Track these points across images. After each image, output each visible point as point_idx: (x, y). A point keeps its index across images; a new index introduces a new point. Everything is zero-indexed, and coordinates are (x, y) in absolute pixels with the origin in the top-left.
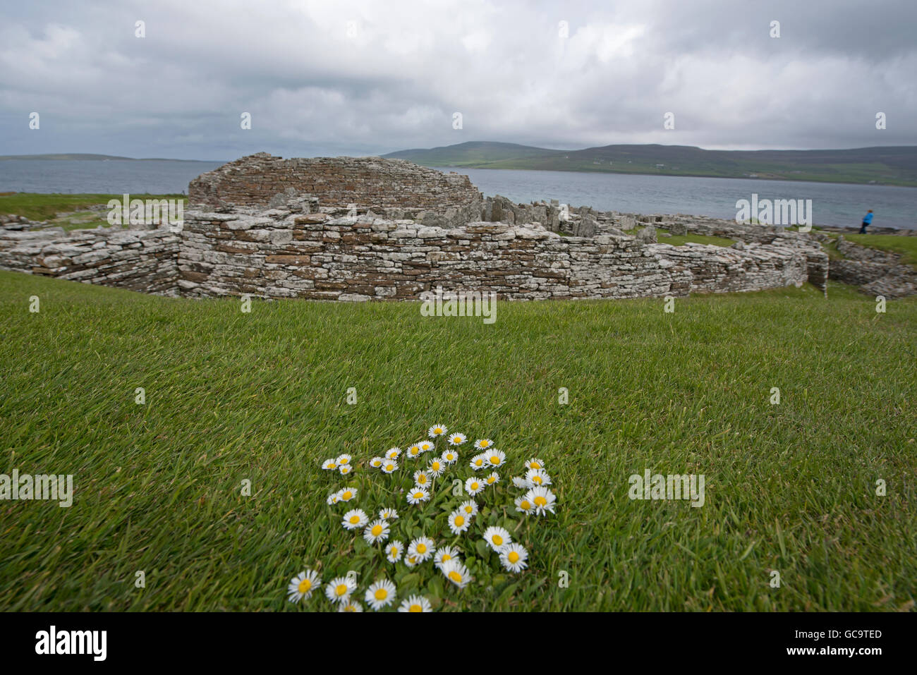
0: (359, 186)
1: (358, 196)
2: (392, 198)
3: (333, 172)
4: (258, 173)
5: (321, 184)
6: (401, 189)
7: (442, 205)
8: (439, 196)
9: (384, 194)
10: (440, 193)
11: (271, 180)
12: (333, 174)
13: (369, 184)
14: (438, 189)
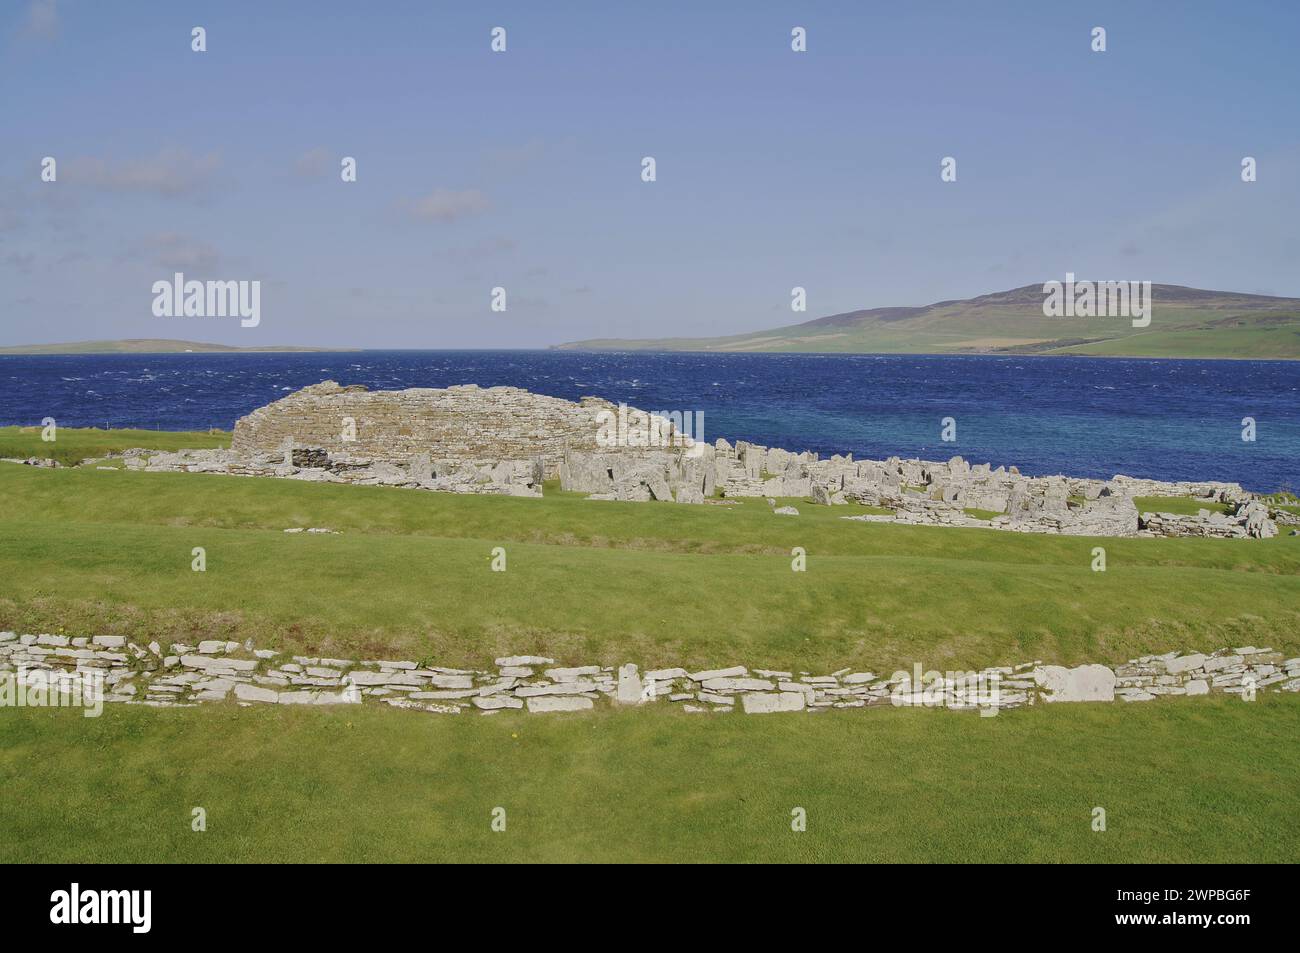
0: (417, 429)
1: (414, 443)
2: (461, 446)
3: (386, 411)
4: (300, 413)
5: (368, 427)
6: (477, 433)
7: (548, 457)
8: (543, 442)
9: (452, 440)
10: (544, 439)
11: (312, 422)
12: (385, 414)
13: (431, 427)
14: (541, 433)
